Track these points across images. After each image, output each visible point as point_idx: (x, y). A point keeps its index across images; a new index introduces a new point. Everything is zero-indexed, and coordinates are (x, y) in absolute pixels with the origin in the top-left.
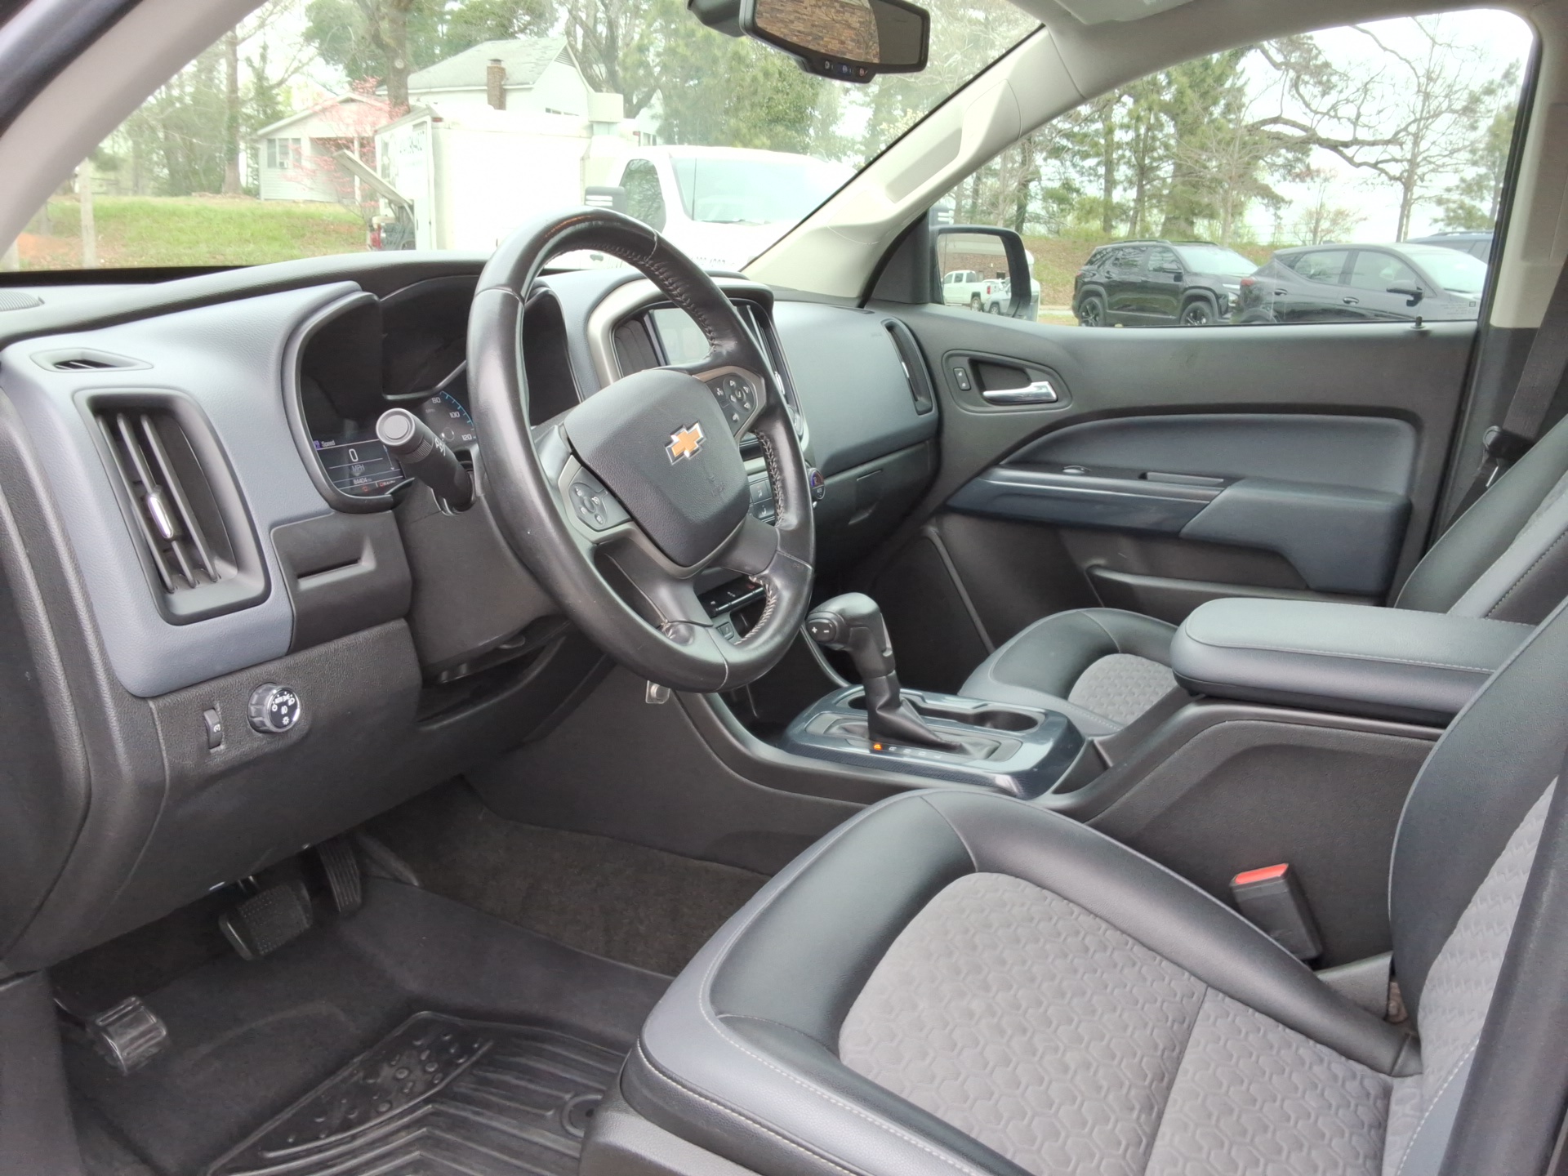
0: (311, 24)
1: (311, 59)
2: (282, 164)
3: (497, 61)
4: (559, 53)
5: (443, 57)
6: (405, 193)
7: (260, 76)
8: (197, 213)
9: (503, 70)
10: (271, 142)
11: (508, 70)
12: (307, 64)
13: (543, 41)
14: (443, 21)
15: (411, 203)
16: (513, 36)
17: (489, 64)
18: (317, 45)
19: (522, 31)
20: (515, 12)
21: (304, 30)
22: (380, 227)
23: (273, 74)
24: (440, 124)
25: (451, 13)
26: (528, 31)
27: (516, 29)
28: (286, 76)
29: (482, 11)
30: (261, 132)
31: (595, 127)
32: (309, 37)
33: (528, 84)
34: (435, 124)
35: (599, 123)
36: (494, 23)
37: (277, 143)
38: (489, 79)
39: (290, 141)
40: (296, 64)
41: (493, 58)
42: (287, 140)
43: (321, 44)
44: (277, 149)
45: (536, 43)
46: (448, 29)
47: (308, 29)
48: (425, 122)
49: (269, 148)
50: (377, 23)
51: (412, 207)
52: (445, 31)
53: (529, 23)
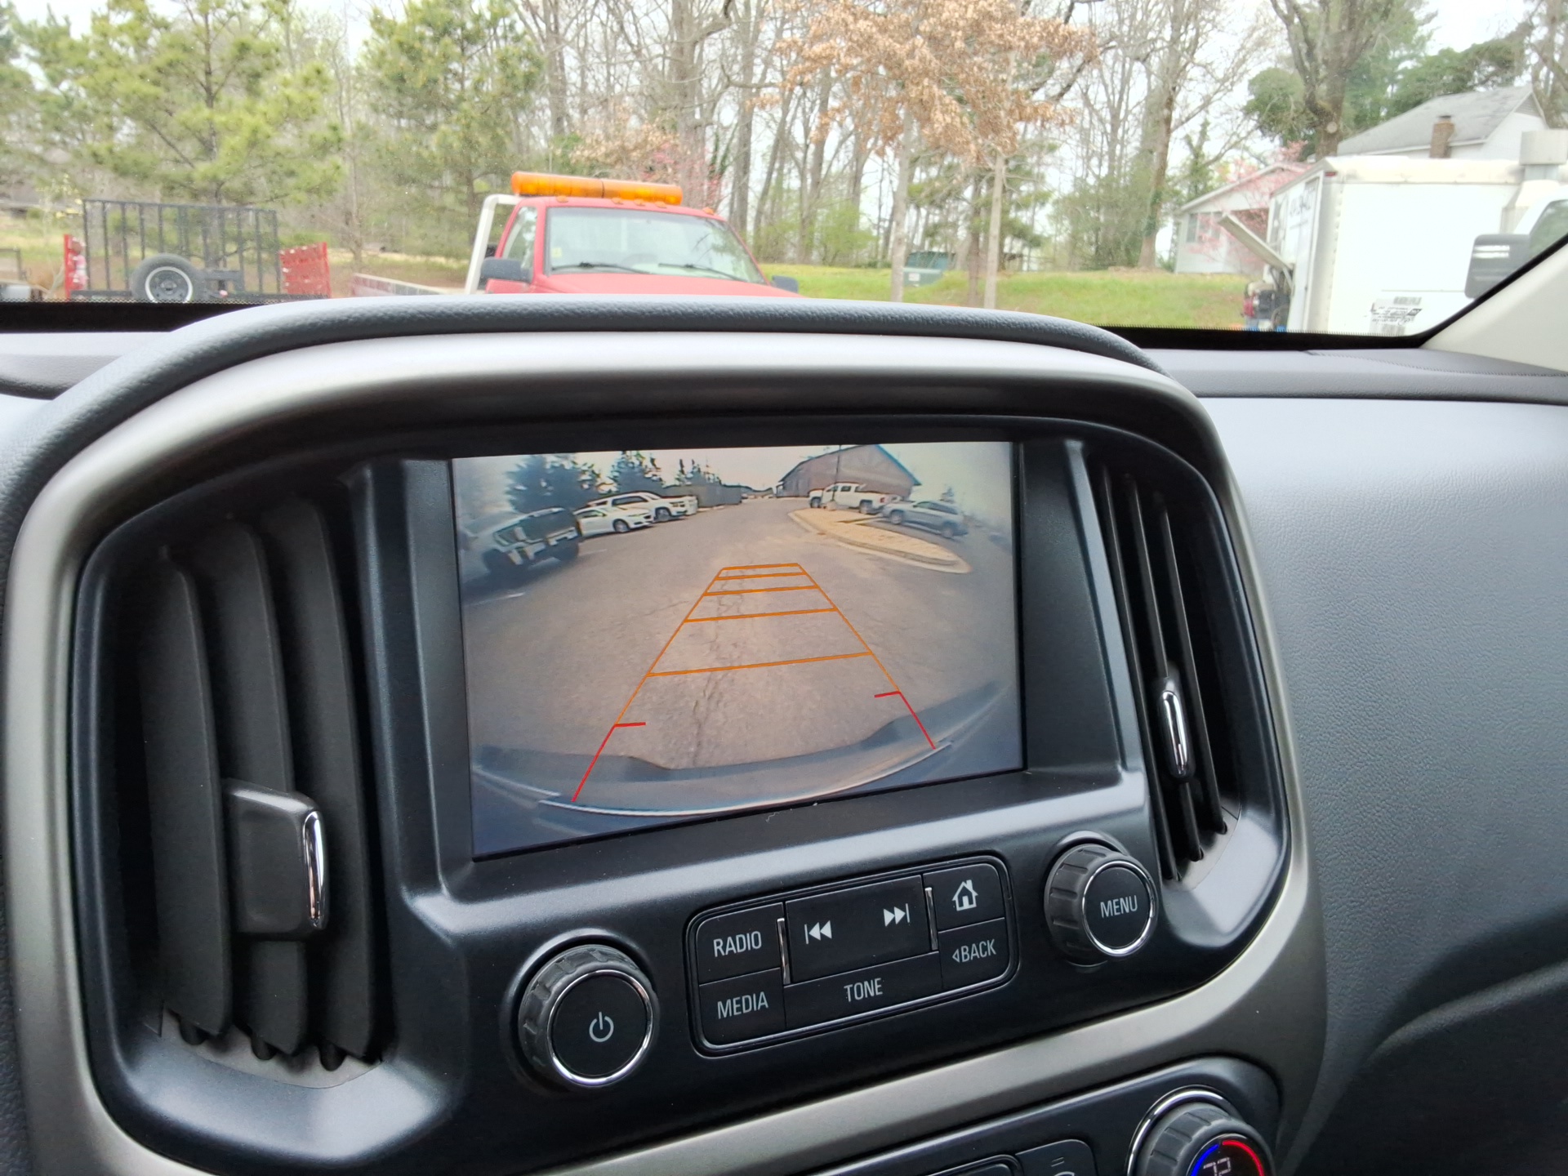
0: (1253, 97)
1: (1249, 133)
2: (1200, 237)
3: (1447, 117)
4: (1521, 101)
5: (1389, 116)
6: (1288, 256)
7: (1197, 153)
8: (1104, 286)
9: (1451, 126)
10: (1193, 216)
11: (1456, 128)
12: (1245, 138)
13: (1504, 91)
14: (1393, 81)
15: (1291, 267)
16: (1471, 89)
17: (1437, 121)
18: (1256, 117)
19: (1483, 83)
20: (1477, 64)
21: (1245, 104)
22: (1254, 294)
23: (1210, 149)
24: (1334, 179)
25: (1404, 71)
26: (1490, 83)
27: (1476, 82)
28: (1223, 151)
29: (1438, 67)
30: (1185, 207)
31: (1528, 171)
32: (1248, 111)
33: (1478, 138)
34: (1328, 179)
35: (1533, 165)
36: (1451, 78)
37: (1200, 217)
38: (1434, 138)
39: (1212, 216)
40: (1235, 139)
41: (1444, 114)
42: (1208, 214)
43: (1260, 116)
44: (1198, 224)
45: (1496, 94)
46: (1398, 90)
47: (1249, 102)
48: (1318, 178)
49: (1190, 222)
50: (1314, 86)
51: (1291, 273)
52: (1395, 91)
53: (1494, 74)
